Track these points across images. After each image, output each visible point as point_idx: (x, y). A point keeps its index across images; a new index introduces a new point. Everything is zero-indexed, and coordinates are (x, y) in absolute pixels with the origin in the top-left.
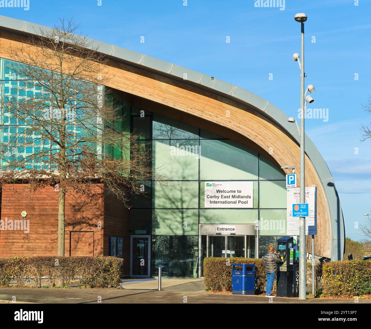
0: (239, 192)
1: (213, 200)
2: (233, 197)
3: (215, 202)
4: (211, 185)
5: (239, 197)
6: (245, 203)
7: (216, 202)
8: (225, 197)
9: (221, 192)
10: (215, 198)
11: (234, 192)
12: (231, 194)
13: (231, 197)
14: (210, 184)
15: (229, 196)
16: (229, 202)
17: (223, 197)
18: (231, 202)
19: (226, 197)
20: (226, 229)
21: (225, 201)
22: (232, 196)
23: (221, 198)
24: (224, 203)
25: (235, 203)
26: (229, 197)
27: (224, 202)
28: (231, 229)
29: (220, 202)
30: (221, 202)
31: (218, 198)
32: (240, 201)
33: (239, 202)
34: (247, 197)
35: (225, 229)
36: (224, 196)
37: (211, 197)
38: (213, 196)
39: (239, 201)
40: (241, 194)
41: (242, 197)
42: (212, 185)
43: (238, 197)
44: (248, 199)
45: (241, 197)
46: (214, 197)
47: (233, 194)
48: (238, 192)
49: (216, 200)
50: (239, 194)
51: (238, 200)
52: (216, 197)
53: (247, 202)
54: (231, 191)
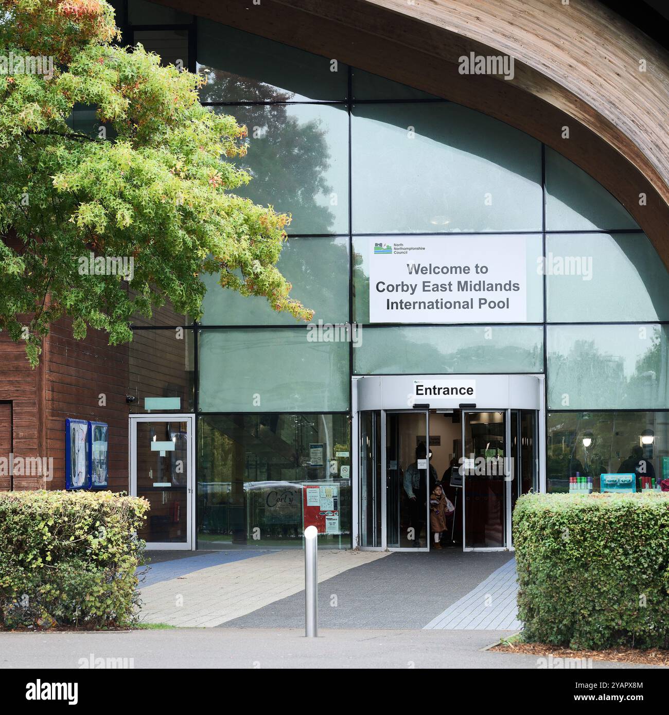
0: (483, 270)
1: (396, 297)
2: (462, 286)
3: (403, 305)
4: (388, 250)
5: (480, 286)
6: (501, 305)
7: (408, 306)
8: (436, 288)
9: (424, 270)
10: (403, 290)
11: (466, 270)
12: (454, 278)
13: (454, 287)
14: (385, 247)
15: (450, 284)
16: (448, 305)
17: (430, 288)
18: (455, 303)
19: (440, 288)
20: (447, 391)
21: (434, 301)
22: (459, 283)
23: (424, 290)
24: (431, 305)
25: (467, 305)
26: (447, 287)
27: (433, 305)
28: (463, 391)
29: (420, 303)
30: (422, 304)
31: (414, 290)
32: (485, 300)
33: (480, 304)
34: (507, 287)
35: (441, 391)
36: (431, 284)
37: (391, 288)
38: (397, 286)
39: (480, 300)
40: (488, 278)
41: (491, 288)
42: (393, 251)
43: (477, 287)
44: (511, 295)
45: (486, 287)
46: (400, 288)
47: (463, 278)
48: (477, 273)
49: (406, 297)
50: (481, 277)
51: (476, 296)
52: (405, 288)
53: (505, 304)
54: (454, 269)
